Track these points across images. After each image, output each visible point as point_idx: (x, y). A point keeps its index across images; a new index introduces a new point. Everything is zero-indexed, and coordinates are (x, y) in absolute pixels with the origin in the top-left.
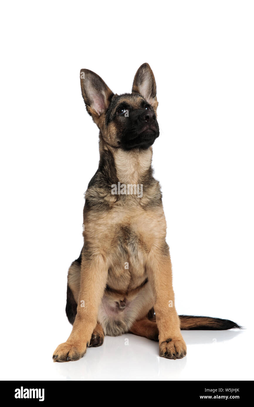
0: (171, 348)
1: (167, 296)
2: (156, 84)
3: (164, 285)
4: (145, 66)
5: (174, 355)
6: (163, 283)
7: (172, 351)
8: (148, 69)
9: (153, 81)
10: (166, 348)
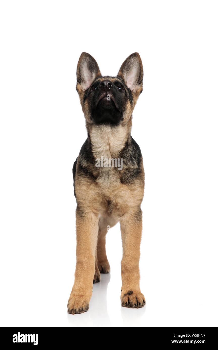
0: (133, 299)
1: (134, 255)
2: (143, 72)
3: (132, 245)
4: (135, 55)
5: (135, 305)
6: (132, 244)
7: (134, 302)
8: (137, 58)
9: (141, 69)
10: (129, 300)
